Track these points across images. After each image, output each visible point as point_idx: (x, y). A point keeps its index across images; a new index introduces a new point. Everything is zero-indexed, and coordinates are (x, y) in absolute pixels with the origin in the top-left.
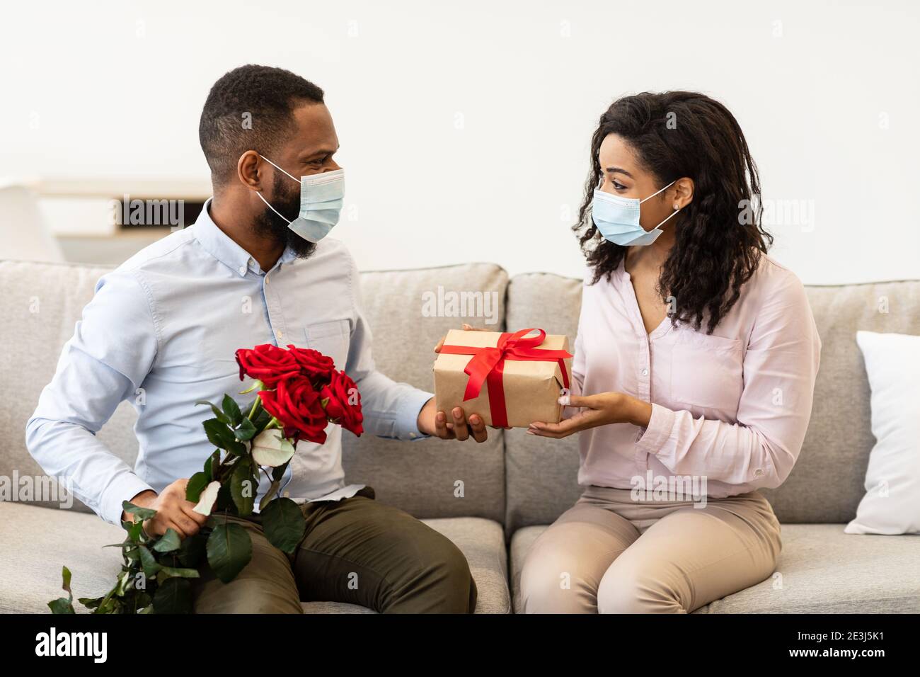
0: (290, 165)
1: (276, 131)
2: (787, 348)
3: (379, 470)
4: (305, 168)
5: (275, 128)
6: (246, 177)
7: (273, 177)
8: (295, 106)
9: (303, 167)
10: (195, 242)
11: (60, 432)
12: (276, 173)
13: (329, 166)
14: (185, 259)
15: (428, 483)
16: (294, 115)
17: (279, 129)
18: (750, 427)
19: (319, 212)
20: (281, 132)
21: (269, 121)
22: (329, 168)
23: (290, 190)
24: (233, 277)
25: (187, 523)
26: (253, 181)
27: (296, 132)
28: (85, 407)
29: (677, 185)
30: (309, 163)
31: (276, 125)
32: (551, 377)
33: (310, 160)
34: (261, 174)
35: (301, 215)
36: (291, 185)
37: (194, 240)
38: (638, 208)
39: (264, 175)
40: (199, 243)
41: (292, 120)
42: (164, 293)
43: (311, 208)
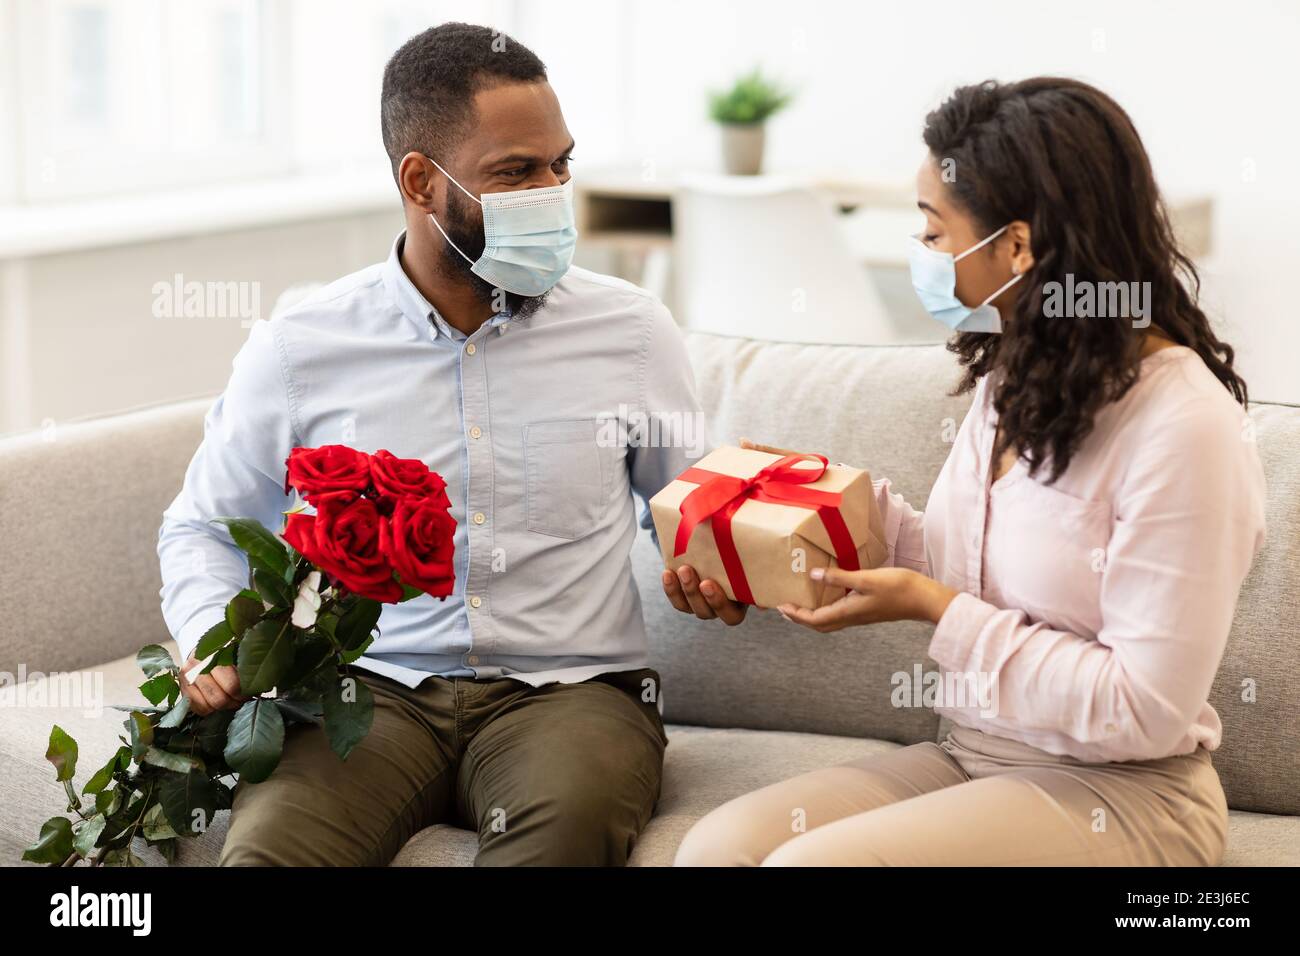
0: (468, 177)
1: (448, 123)
2: (1167, 523)
3: (753, 649)
4: (488, 184)
5: (446, 119)
6: (411, 192)
7: (446, 193)
8: (479, 86)
9: (487, 180)
10: (381, 283)
11: (173, 539)
12: (450, 188)
13: (537, 181)
14: (355, 308)
15: (822, 679)
16: (475, 100)
17: (453, 122)
18: (1108, 648)
19: (520, 250)
20: (455, 126)
21: (438, 108)
22: (536, 183)
23: (467, 216)
24: (418, 339)
25: (211, 692)
26: (420, 198)
27: (476, 127)
28: (212, 509)
29: (1011, 233)
30: (497, 173)
31: (449, 116)
32: (789, 534)
33: (496, 169)
34: (432, 188)
35: (486, 253)
36: (469, 208)
37: (378, 282)
38: (951, 269)
39: (436, 189)
40: (383, 286)
41: (470, 108)
42: (306, 355)
43: (503, 243)
